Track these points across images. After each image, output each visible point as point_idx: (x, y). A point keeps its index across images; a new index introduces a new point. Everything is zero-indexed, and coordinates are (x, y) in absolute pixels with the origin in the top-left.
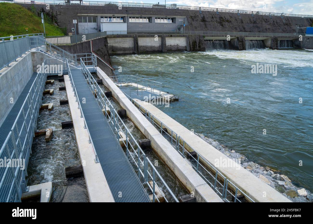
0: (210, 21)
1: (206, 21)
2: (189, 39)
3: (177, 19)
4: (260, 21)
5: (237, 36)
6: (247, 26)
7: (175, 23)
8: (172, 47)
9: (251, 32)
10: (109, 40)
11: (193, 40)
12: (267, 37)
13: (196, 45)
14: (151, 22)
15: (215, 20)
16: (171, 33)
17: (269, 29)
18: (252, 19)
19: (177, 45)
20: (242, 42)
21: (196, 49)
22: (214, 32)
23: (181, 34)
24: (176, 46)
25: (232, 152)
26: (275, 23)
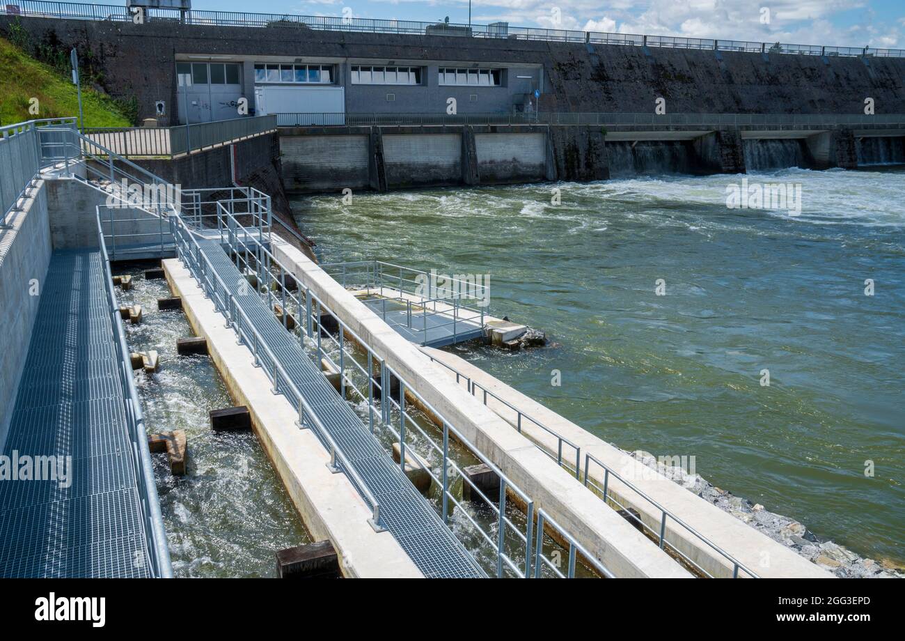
0: (623, 78)
1: (608, 77)
2: (553, 141)
3: (510, 75)
4: (790, 75)
5: (715, 129)
6: (748, 93)
7: (505, 85)
8: (497, 166)
9: (760, 112)
10: (284, 143)
11: (567, 144)
12: (817, 128)
13: (579, 161)
14: (425, 84)
15: (640, 75)
16: (491, 120)
17: (821, 101)
18: (762, 70)
19: (514, 159)
20: (734, 146)
21: (579, 173)
22: (636, 115)
23: (525, 123)
24: (510, 163)
25: (755, 510)
26: (844, 82)
